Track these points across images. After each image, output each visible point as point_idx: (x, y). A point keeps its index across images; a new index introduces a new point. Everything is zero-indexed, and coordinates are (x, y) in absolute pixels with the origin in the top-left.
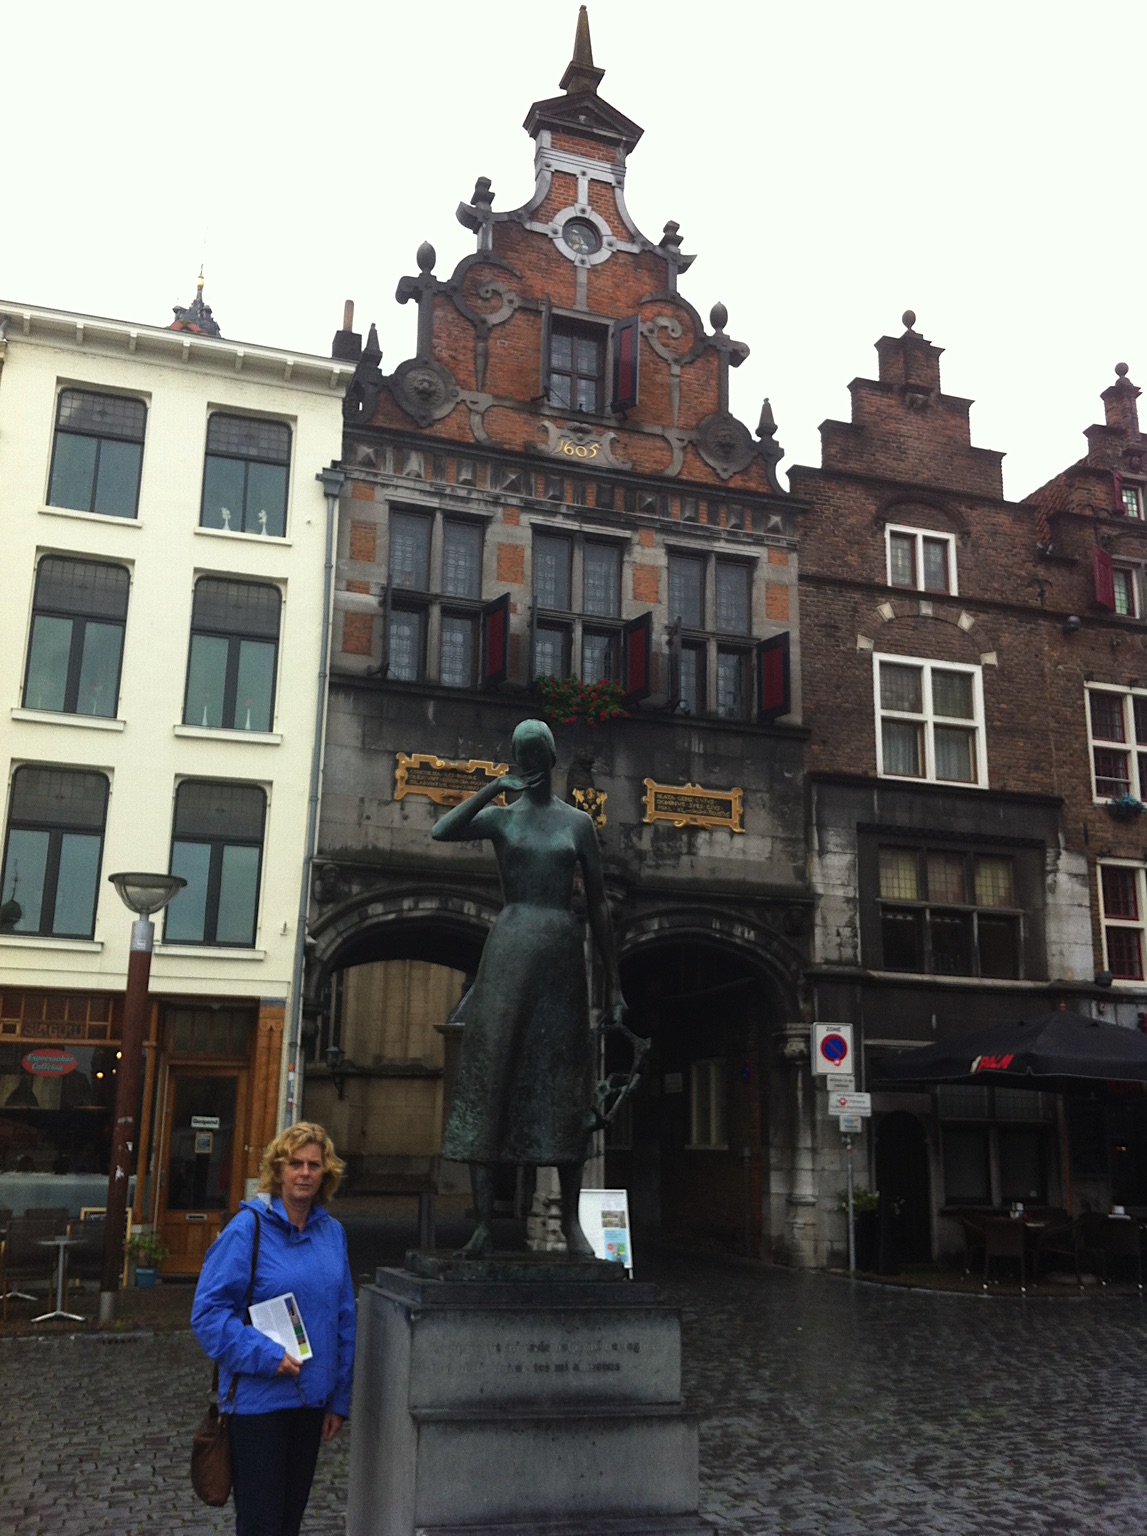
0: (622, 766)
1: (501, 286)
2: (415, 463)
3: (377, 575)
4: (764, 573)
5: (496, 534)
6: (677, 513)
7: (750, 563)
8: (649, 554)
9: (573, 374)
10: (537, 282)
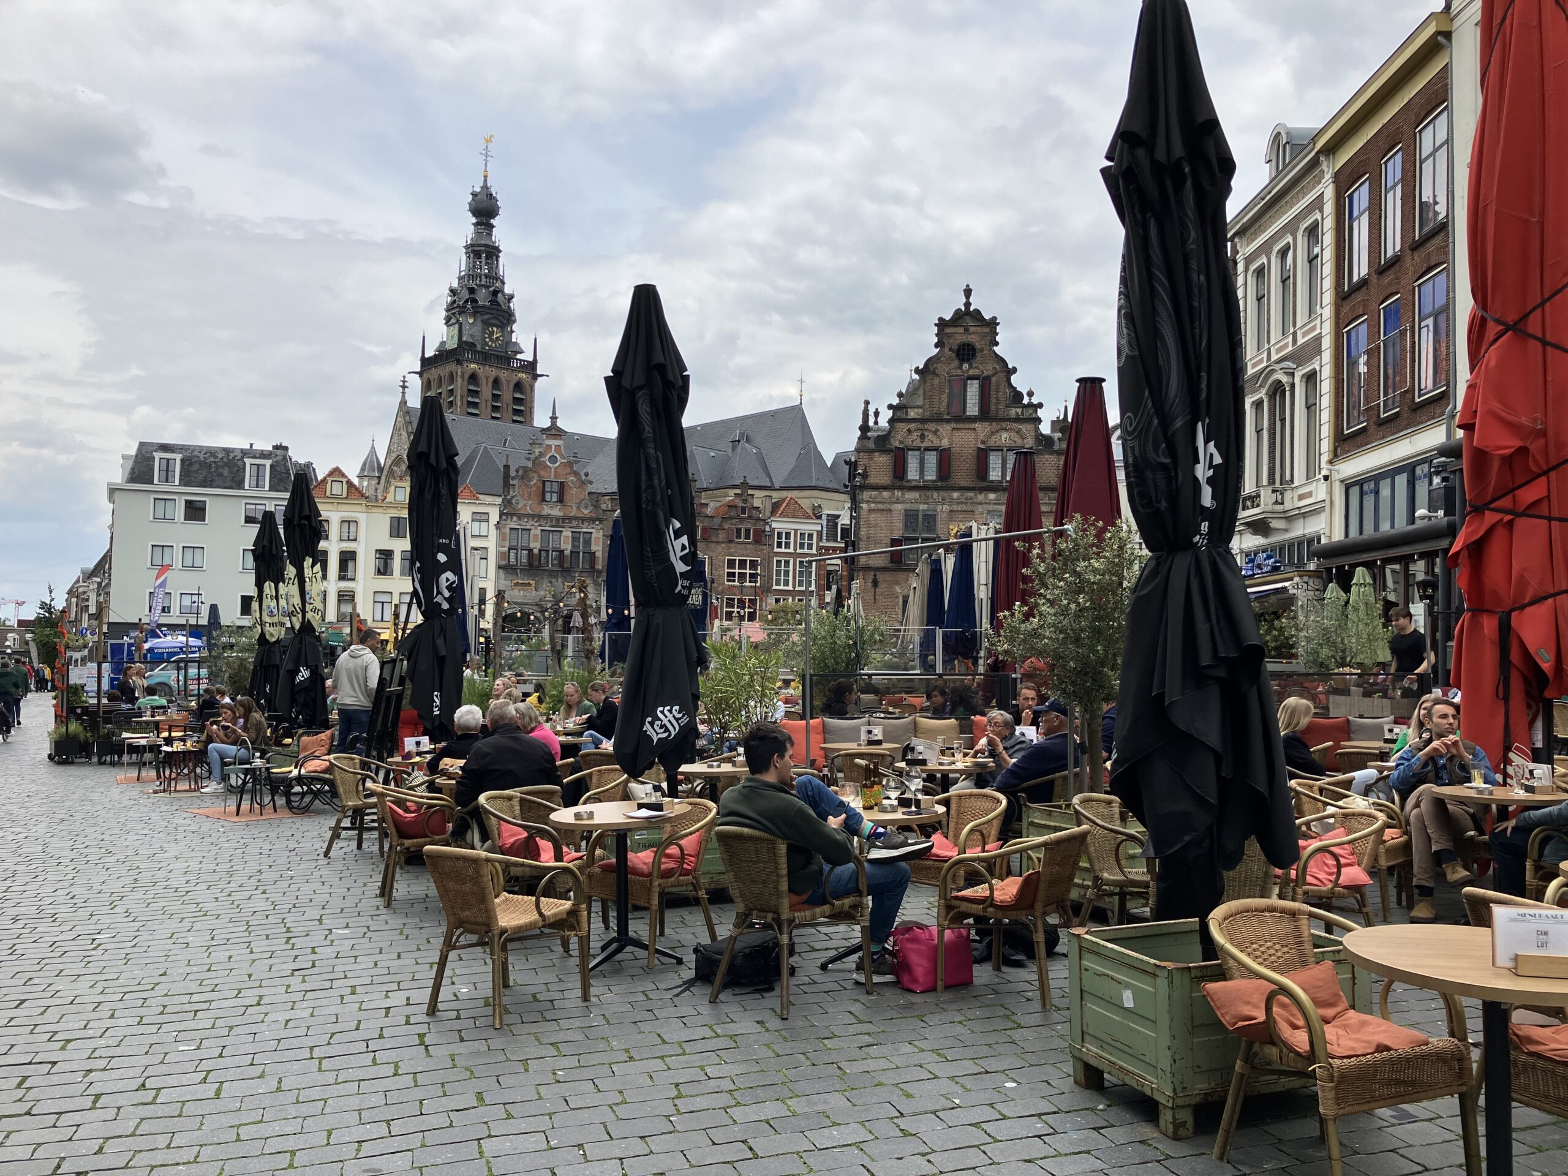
0: (560, 580)
1: (534, 475)
2: (515, 518)
3: (507, 544)
4: (593, 536)
5: (532, 532)
6: (575, 523)
7: (591, 533)
8: (567, 533)
9: (551, 492)
10: (542, 473)
